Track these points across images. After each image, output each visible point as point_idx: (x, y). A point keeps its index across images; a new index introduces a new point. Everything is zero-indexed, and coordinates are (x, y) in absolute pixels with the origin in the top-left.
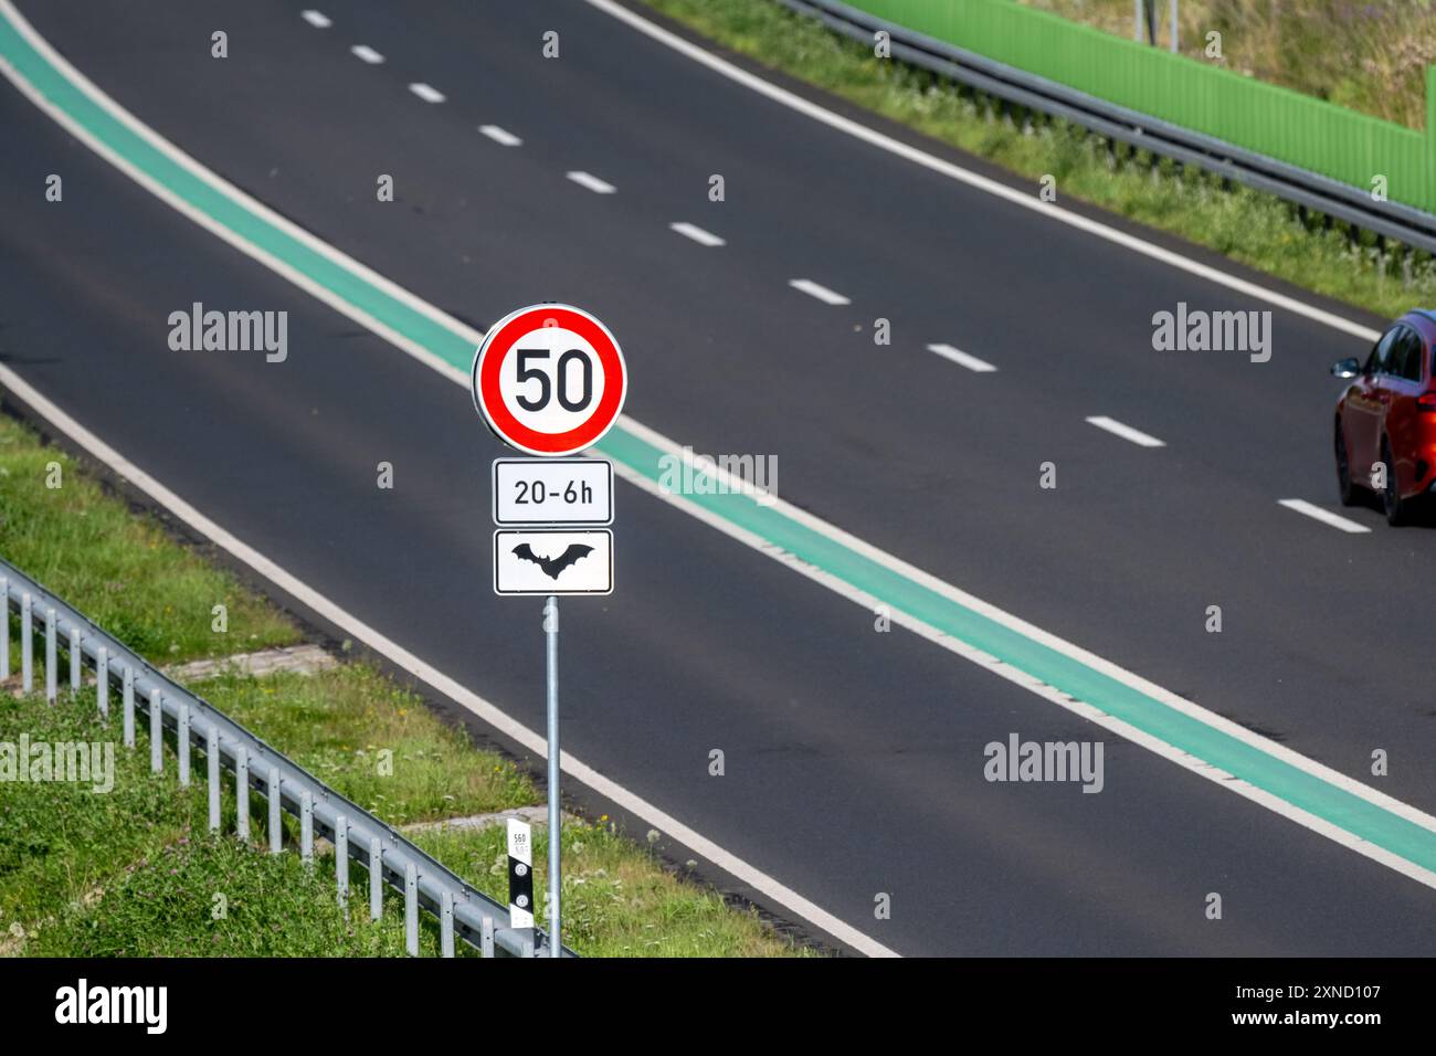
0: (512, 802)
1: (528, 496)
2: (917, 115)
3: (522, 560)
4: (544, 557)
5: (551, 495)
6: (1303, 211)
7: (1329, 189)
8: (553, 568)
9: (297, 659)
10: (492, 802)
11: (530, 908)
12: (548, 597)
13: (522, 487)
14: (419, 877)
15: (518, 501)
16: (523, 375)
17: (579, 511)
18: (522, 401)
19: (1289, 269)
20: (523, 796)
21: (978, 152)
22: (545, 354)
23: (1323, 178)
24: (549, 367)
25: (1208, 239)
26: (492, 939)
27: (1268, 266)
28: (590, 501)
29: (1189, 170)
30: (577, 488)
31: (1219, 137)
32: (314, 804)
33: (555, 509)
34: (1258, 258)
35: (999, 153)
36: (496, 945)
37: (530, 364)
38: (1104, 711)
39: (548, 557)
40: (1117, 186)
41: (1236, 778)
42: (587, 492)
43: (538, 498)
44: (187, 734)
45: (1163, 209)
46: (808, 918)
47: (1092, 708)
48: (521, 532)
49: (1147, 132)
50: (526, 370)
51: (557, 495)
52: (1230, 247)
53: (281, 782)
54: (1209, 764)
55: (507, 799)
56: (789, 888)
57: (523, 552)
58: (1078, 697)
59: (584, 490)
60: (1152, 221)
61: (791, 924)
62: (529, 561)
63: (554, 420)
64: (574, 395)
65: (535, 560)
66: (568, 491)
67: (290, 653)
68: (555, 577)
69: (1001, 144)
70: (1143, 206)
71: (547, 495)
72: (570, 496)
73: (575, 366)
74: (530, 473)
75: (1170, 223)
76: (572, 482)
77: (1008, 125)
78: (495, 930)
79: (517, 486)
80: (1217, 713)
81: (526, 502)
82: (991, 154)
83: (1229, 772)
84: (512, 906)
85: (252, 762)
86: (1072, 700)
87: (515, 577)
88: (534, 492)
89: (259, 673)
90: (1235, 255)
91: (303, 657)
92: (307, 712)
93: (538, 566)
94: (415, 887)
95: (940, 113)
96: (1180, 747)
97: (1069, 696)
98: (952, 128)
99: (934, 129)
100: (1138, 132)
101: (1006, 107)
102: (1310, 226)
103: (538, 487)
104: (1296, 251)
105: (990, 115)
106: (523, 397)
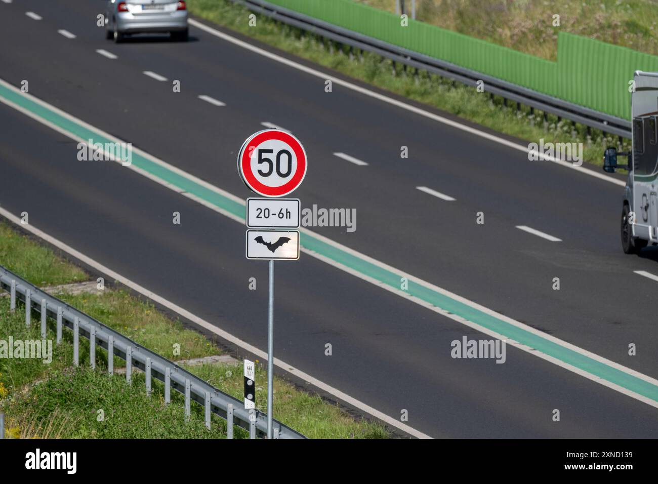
0: (209, 353)
1: (262, 215)
2: (297, 49)
3: (259, 243)
4: (268, 242)
5: (273, 214)
6: (492, 96)
7: (506, 86)
8: (272, 247)
9: (89, 287)
10: (200, 353)
11: (253, 400)
12: (270, 260)
13: (259, 211)
14: (191, 385)
15: (257, 217)
16: (261, 161)
17: (285, 222)
18: (260, 172)
19: (489, 122)
20: (213, 351)
21: (329, 66)
22: (271, 151)
23: (503, 81)
24: (273, 157)
25: (448, 107)
26: (232, 413)
27: (478, 120)
28: (290, 218)
29: (434, 77)
30: (284, 212)
31: (450, 62)
32: (132, 352)
33: (274, 221)
34: (473, 117)
35: (340, 67)
36: (234, 416)
37: (264, 155)
38: (465, 318)
39: (270, 243)
40: (400, 83)
41: (534, 350)
42: (288, 213)
43: (267, 216)
44: (61, 319)
45: (424, 94)
46: (360, 408)
47: (460, 317)
48: (259, 231)
49: (413, 59)
50: (262, 158)
51: (275, 214)
52: (459, 112)
53: (114, 341)
54: (520, 343)
55: (206, 352)
56: (347, 394)
57: (259, 240)
58: (451, 312)
59: (287, 212)
60: (418, 99)
61: (352, 410)
62: (262, 244)
63: (274, 181)
64: (284, 170)
65: (265, 243)
66: (280, 213)
67: (85, 285)
68: (273, 252)
69: (340, 63)
70: (415, 92)
71: (270, 214)
72: (281, 215)
73: (284, 157)
74: (263, 204)
75: (427, 100)
76: (282, 209)
77: (341, 55)
78: (234, 410)
79: (257, 210)
80: (517, 320)
81: (261, 217)
82: (336, 67)
83: (531, 346)
84: (246, 399)
85: (98, 333)
86: (449, 313)
87: (256, 251)
88: (264, 213)
89: (76, 293)
90: (461, 115)
91: (91, 286)
92: (105, 311)
93: (266, 246)
94: (189, 390)
95: (307, 49)
96: (506, 336)
97: (448, 312)
98: (314, 56)
99: (307, 56)
100: (409, 59)
101: (339, 46)
102: (496, 103)
103: (267, 211)
104: (492, 115)
105: (332, 49)
106: (261, 170)
